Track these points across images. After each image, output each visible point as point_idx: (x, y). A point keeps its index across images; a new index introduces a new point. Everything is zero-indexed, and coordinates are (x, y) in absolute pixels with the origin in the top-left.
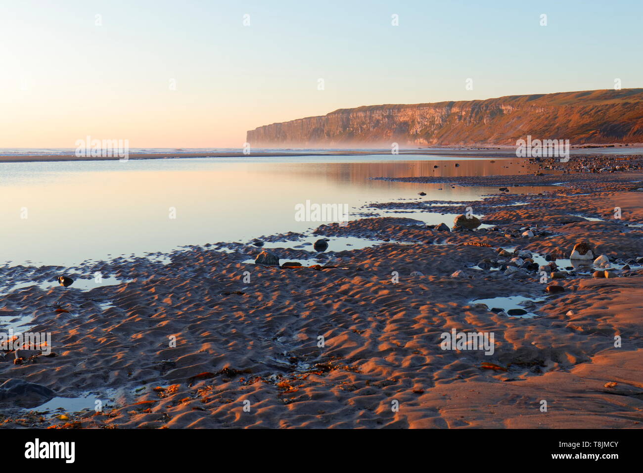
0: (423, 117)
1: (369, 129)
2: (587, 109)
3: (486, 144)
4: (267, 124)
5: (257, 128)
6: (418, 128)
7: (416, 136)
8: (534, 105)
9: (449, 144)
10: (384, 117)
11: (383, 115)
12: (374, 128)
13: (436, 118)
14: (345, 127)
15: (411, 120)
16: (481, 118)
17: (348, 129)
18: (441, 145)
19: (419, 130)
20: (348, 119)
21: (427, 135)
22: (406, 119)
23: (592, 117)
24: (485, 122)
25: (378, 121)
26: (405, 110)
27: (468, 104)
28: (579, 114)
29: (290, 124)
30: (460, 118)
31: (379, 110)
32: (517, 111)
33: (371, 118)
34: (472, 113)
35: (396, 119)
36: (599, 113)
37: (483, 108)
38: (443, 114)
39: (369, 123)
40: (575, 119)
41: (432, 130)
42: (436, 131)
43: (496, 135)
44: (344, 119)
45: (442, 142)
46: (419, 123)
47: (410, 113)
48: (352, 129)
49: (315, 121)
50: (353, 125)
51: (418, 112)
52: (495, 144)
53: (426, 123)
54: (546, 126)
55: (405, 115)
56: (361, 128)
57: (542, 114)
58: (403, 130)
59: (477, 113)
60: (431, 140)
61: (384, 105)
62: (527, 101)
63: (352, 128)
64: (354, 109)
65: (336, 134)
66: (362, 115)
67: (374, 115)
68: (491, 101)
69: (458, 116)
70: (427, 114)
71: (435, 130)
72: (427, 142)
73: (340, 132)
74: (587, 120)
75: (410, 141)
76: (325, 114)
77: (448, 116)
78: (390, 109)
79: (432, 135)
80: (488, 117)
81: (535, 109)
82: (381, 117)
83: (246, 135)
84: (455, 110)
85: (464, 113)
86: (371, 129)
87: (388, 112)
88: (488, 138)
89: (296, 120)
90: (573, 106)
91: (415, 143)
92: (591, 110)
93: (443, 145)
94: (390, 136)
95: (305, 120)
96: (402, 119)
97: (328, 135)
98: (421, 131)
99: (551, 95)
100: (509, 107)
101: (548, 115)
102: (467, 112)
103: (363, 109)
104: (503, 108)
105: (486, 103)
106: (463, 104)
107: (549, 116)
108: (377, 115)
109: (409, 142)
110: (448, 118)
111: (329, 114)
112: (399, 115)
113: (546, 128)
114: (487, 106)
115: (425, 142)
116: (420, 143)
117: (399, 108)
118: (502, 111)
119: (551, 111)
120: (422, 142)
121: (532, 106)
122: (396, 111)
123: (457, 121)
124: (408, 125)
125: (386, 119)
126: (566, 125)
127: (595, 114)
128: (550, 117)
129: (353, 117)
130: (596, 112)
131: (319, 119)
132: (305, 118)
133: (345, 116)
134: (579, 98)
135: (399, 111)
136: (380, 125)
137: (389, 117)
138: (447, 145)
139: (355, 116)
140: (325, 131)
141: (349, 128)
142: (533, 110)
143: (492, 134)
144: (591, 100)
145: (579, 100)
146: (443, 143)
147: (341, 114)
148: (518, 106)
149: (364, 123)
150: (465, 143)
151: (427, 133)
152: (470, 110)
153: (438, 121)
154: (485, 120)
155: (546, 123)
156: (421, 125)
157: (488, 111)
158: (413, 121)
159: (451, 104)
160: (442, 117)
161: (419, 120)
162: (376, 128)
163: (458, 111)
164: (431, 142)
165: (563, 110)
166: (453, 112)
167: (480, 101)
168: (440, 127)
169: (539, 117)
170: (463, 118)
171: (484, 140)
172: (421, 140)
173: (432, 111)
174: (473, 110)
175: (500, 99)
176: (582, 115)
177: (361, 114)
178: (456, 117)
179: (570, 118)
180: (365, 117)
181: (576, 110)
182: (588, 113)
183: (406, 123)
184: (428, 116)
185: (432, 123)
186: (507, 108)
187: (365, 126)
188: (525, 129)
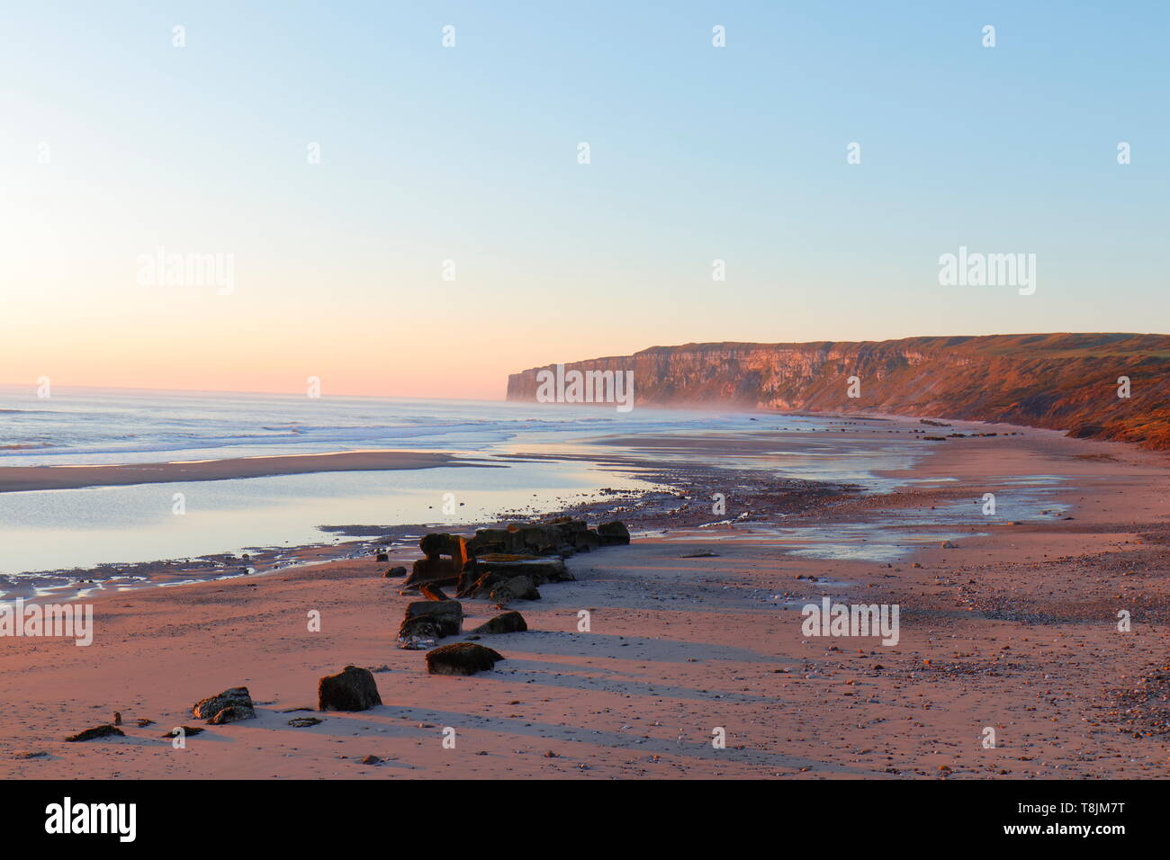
0: (784, 364)
1: (699, 381)
2: (1032, 364)
3: (876, 413)
5: (525, 371)
6: (774, 383)
7: (771, 395)
8: (955, 353)
9: (821, 410)
10: (723, 362)
11: (721, 359)
12: (707, 378)
13: (804, 367)
14: (661, 375)
15: (766, 369)
16: (873, 371)
17: (666, 378)
18: (809, 410)
19: (776, 385)
20: (667, 363)
21: (789, 394)
22: (758, 366)
23: (1037, 377)
24: (878, 376)
25: (714, 368)
26: (756, 353)
27: (854, 348)
28: (1017, 372)
30: (841, 368)
31: (716, 351)
32: (929, 361)
33: (703, 362)
34: (858, 363)
35: (743, 366)
36: (1048, 371)
37: (876, 356)
38: (815, 360)
39: (700, 371)
40: (1012, 379)
41: (797, 385)
42: (802, 388)
43: (892, 399)
44: (661, 364)
45: (810, 406)
46: (777, 374)
47: (764, 358)
48: (672, 379)
49: (615, 364)
50: (675, 372)
51: (775, 358)
52: (890, 412)
53: (787, 375)
54: (969, 388)
55: (757, 361)
56: (687, 378)
57: (965, 368)
58: (751, 385)
59: (866, 364)
60: (795, 402)
61: (725, 343)
62: (947, 345)
63: (674, 377)
64: (677, 347)
65: (646, 386)
66: (689, 358)
67: (707, 359)
68: (890, 344)
69: (838, 365)
70: (790, 360)
71: (801, 386)
72: (787, 406)
73: (654, 383)
74: (1029, 381)
75: (763, 401)
76: (632, 354)
77: (823, 364)
78: (732, 350)
79: (795, 395)
80: (882, 369)
81: (955, 360)
82: (718, 362)
84: (833, 355)
85: (847, 361)
86: (703, 381)
87: (729, 355)
88: (882, 402)
89: (586, 361)
90: (1013, 358)
91: (769, 405)
92: (1037, 366)
93: (812, 411)
94: (731, 393)
95: (599, 362)
96: (751, 367)
98: (779, 387)
99: (982, 339)
100: (917, 356)
101: (973, 371)
102: (852, 359)
103: (691, 348)
104: (908, 355)
105: (881, 347)
106: (846, 347)
107: (976, 372)
108: (712, 359)
109: (760, 404)
110: (823, 368)
111: (637, 354)
112: (748, 359)
113: (969, 391)
114: (883, 353)
115: (785, 405)
116: (778, 406)
117: (748, 348)
118: (905, 360)
119: (979, 364)
120: (780, 404)
121: (952, 355)
122: (743, 353)
123: (836, 373)
124: (761, 377)
125: (727, 366)
126: (997, 388)
127: (1042, 372)
128: (977, 374)
129: (675, 360)
130: (1044, 370)
131: (622, 362)
132: (601, 359)
133: (662, 358)
134: (1027, 345)
135: (747, 354)
136: (717, 374)
137: (730, 362)
138: (818, 411)
139: (678, 357)
141: (668, 376)
142: (952, 361)
143: (888, 396)
144: (1042, 349)
145: (1025, 347)
146: (812, 408)
147: (655, 355)
148: (931, 354)
149: (691, 371)
150: (846, 409)
151: (788, 390)
152: (857, 356)
153: (807, 371)
154: (878, 374)
155: (970, 382)
156: (779, 376)
157: (884, 360)
158: (768, 371)
159: (828, 346)
160: (812, 365)
161: (777, 370)
162: (710, 379)
163: (838, 357)
164: (794, 405)
165: (998, 363)
166: (830, 358)
167: (872, 343)
168: (809, 381)
169: (960, 374)
170: (845, 369)
171: (875, 407)
172: (779, 402)
173: (798, 356)
174: (861, 356)
175: (904, 341)
176: (1022, 374)
177: (688, 356)
178: (835, 367)
179: (1004, 378)
180: (694, 361)
181: (1015, 365)
182: (1030, 371)
183: (756, 373)
184: (791, 364)
185: (798, 375)
186: (913, 357)
187: (693, 375)
188: (938, 392)
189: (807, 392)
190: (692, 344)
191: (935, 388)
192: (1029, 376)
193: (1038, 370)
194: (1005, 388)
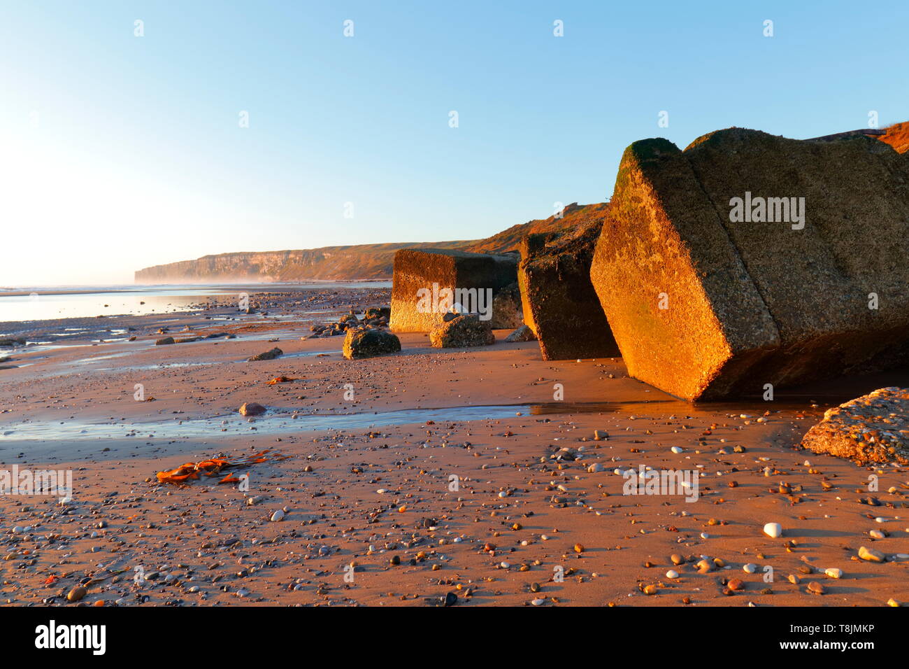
0: (269, 261)
2: (379, 256)
3: (312, 280)
4: (151, 266)
5: (143, 270)
6: (265, 269)
7: (264, 274)
10: (241, 261)
11: (239, 259)
12: (233, 269)
13: (278, 262)
14: (211, 268)
16: (310, 262)
17: (214, 269)
20: (214, 263)
21: (272, 272)
22: (257, 262)
25: (237, 264)
26: (256, 256)
27: (301, 252)
29: (169, 266)
30: (295, 261)
31: (237, 256)
32: (334, 257)
33: (231, 261)
34: (303, 258)
35: (250, 262)
37: (311, 255)
38: (283, 258)
39: (230, 265)
40: (372, 262)
41: (276, 270)
43: (319, 274)
44: (211, 263)
45: (283, 278)
46: (266, 265)
47: (260, 258)
48: (217, 269)
49: (189, 264)
50: (218, 266)
51: (265, 258)
52: (320, 279)
53: (271, 265)
54: (353, 267)
55: (256, 260)
56: (224, 268)
57: (350, 259)
58: (255, 270)
59: (307, 259)
60: (275, 277)
61: (241, 252)
62: (341, 250)
64: (218, 255)
65: (204, 273)
66: (225, 260)
67: (233, 260)
68: (316, 250)
70: (272, 258)
71: (278, 270)
73: (208, 271)
74: (379, 263)
75: (260, 275)
76: (196, 259)
78: (245, 255)
79: (275, 274)
80: (314, 261)
81: (346, 256)
82: (238, 261)
83: (134, 274)
84: (292, 256)
85: (298, 258)
86: (231, 269)
87: (243, 257)
88: (315, 275)
90: (370, 254)
91: (263, 279)
95: (181, 263)
96: (254, 262)
97: (199, 274)
98: (268, 270)
99: (356, 247)
100: (329, 255)
101: (354, 260)
102: (300, 258)
103: (225, 255)
104: (324, 254)
105: (313, 251)
106: (297, 252)
108: (235, 260)
109: (259, 278)
110: (286, 261)
111: (198, 259)
112: (252, 259)
114: (313, 253)
115: (271, 278)
117: (252, 254)
118: (324, 256)
119: (356, 257)
121: (344, 253)
122: (250, 256)
123: (293, 263)
124: (259, 267)
125: (243, 263)
126: (365, 266)
128: (356, 261)
129: (218, 261)
130: (384, 258)
131: (192, 263)
133: (211, 260)
135: (252, 257)
136: (238, 266)
137: (244, 261)
138: (286, 280)
140: (196, 271)
142: (344, 256)
143: (318, 272)
144: (381, 250)
145: (374, 249)
147: (208, 259)
148: (335, 254)
149: (226, 266)
150: (299, 279)
152: (302, 256)
153: (280, 263)
154: (312, 263)
155: (353, 265)
156: (268, 266)
157: (314, 257)
158: (262, 264)
159: (289, 252)
160: (282, 261)
161: (266, 263)
162: (235, 269)
163: (294, 257)
165: (365, 256)
166: (290, 257)
167: (309, 250)
168: (281, 268)
169: (348, 261)
170: (297, 262)
171: (312, 277)
172: (268, 277)
173: (275, 257)
174: (304, 256)
175: (323, 248)
176: (375, 260)
177: (223, 259)
178: (293, 261)
179: (368, 262)
180: (227, 261)
181: (372, 256)
182: (379, 258)
183: (257, 265)
184: (273, 260)
185: (276, 265)
186: (327, 255)
187: (227, 267)
188: (339, 269)
189: (280, 272)
190: (225, 254)
191: (338, 267)
192: (378, 260)
193: (382, 258)
194: (369, 265)
